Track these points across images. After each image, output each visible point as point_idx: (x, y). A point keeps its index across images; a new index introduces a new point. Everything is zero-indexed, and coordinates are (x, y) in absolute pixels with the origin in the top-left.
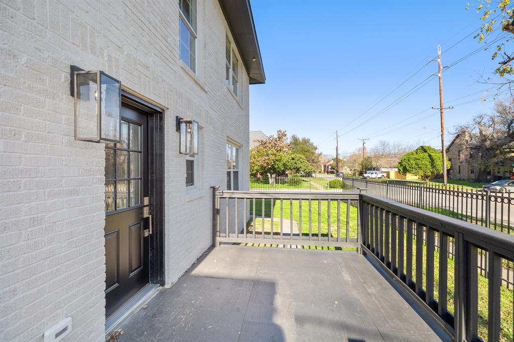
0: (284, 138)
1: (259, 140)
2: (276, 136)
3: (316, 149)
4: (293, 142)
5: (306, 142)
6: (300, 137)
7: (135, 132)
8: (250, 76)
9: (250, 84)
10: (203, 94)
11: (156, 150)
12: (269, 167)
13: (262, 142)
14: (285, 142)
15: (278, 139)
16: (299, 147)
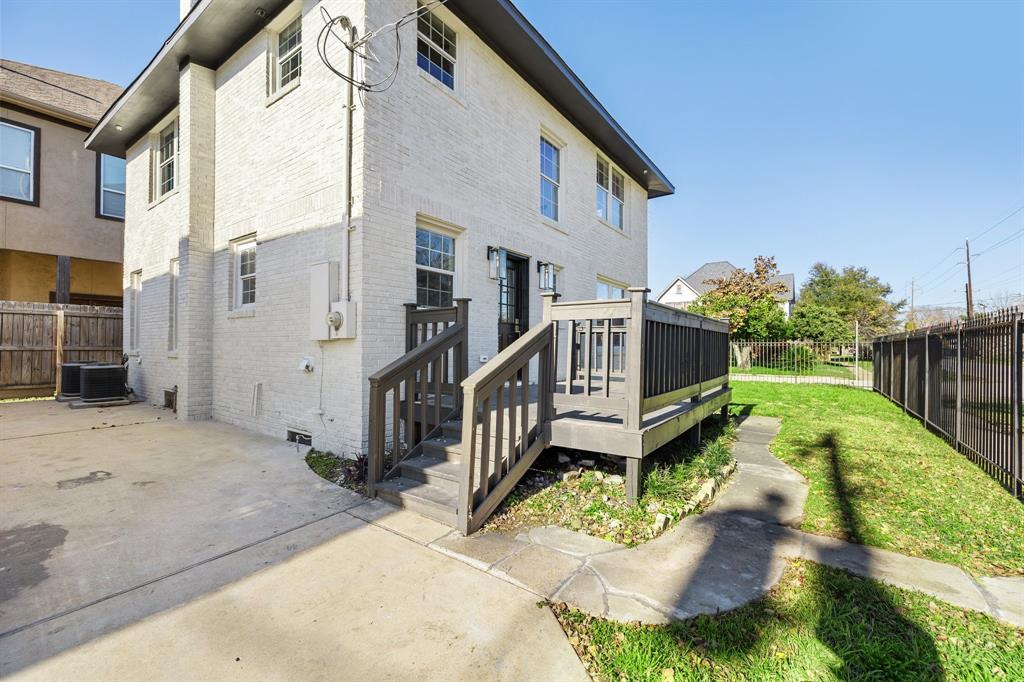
0: (770, 271)
1: (715, 279)
2: (750, 269)
3: (887, 291)
4: (817, 279)
5: (855, 276)
6: (838, 267)
7: (511, 274)
8: (650, 188)
9: (649, 198)
10: (564, 238)
11: (524, 287)
12: (735, 330)
13: (720, 282)
14: (772, 281)
15: (756, 276)
16: (833, 291)
